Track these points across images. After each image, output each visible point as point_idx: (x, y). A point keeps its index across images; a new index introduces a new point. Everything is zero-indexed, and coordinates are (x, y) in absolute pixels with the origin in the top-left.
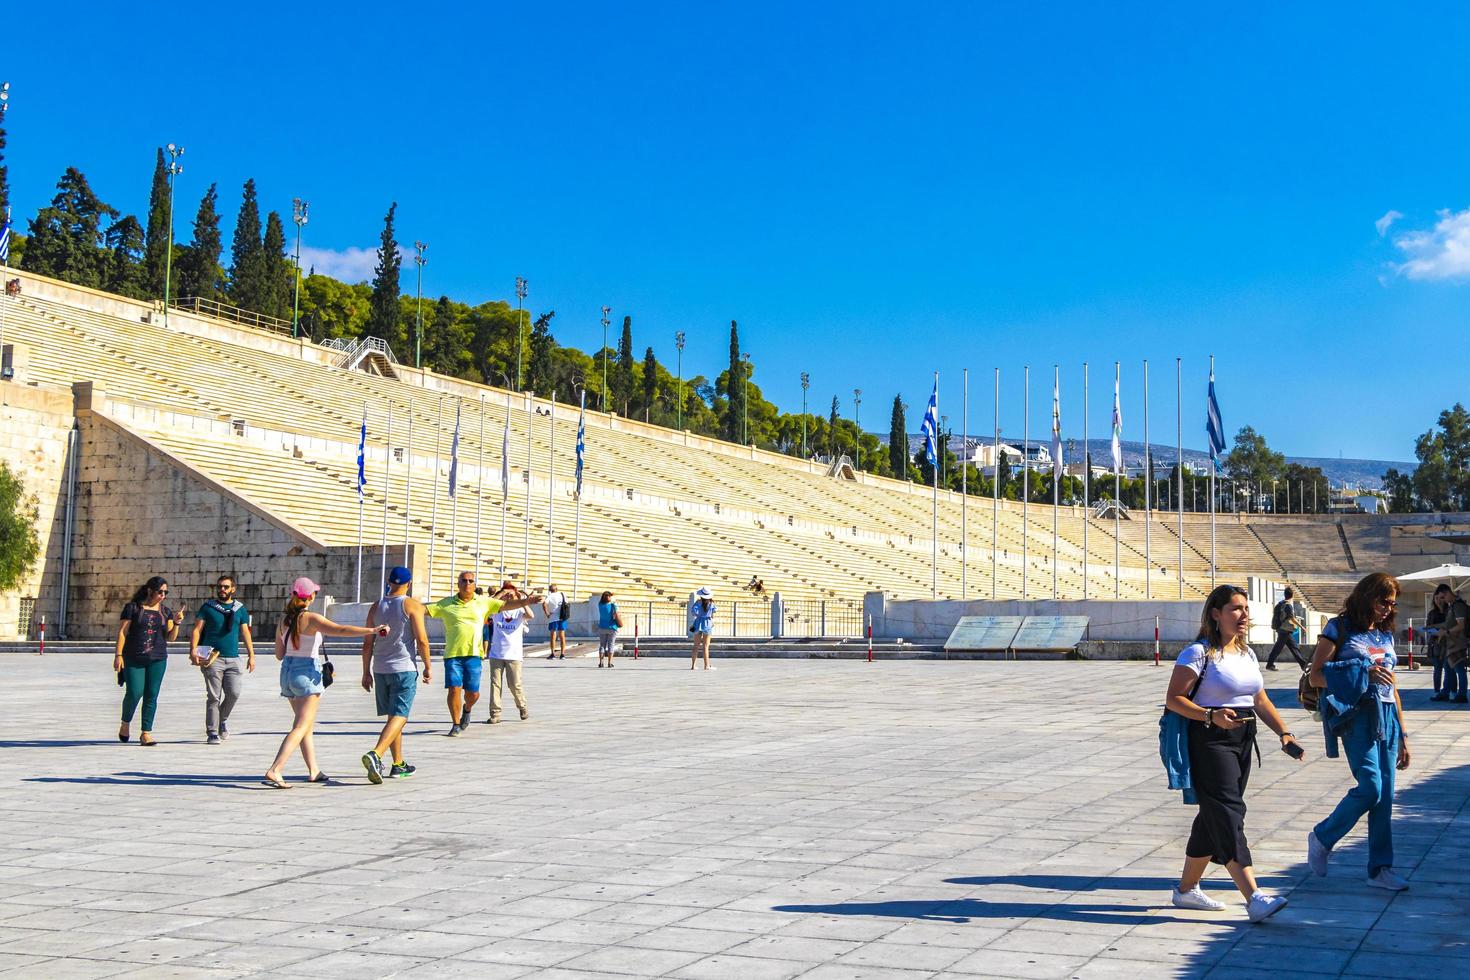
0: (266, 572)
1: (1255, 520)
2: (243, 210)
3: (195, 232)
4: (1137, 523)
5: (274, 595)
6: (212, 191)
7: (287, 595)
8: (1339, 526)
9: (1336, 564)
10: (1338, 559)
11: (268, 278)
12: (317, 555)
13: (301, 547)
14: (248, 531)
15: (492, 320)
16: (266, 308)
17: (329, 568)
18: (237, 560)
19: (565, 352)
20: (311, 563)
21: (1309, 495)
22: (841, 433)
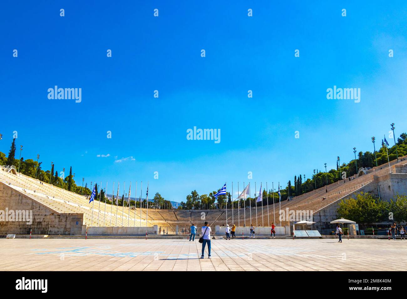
0: (44, 219)
1: (159, 210)
4: (137, 210)
5: (46, 224)
7: (49, 224)
8: (174, 212)
9: (175, 219)
10: (175, 218)
12: (58, 215)
13: (53, 213)
14: (39, 209)
17: (61, 218)
18: (35, 216)
19: (42, 171)
20: (56, 217)
21: (168, 206)
22: (87, 190)
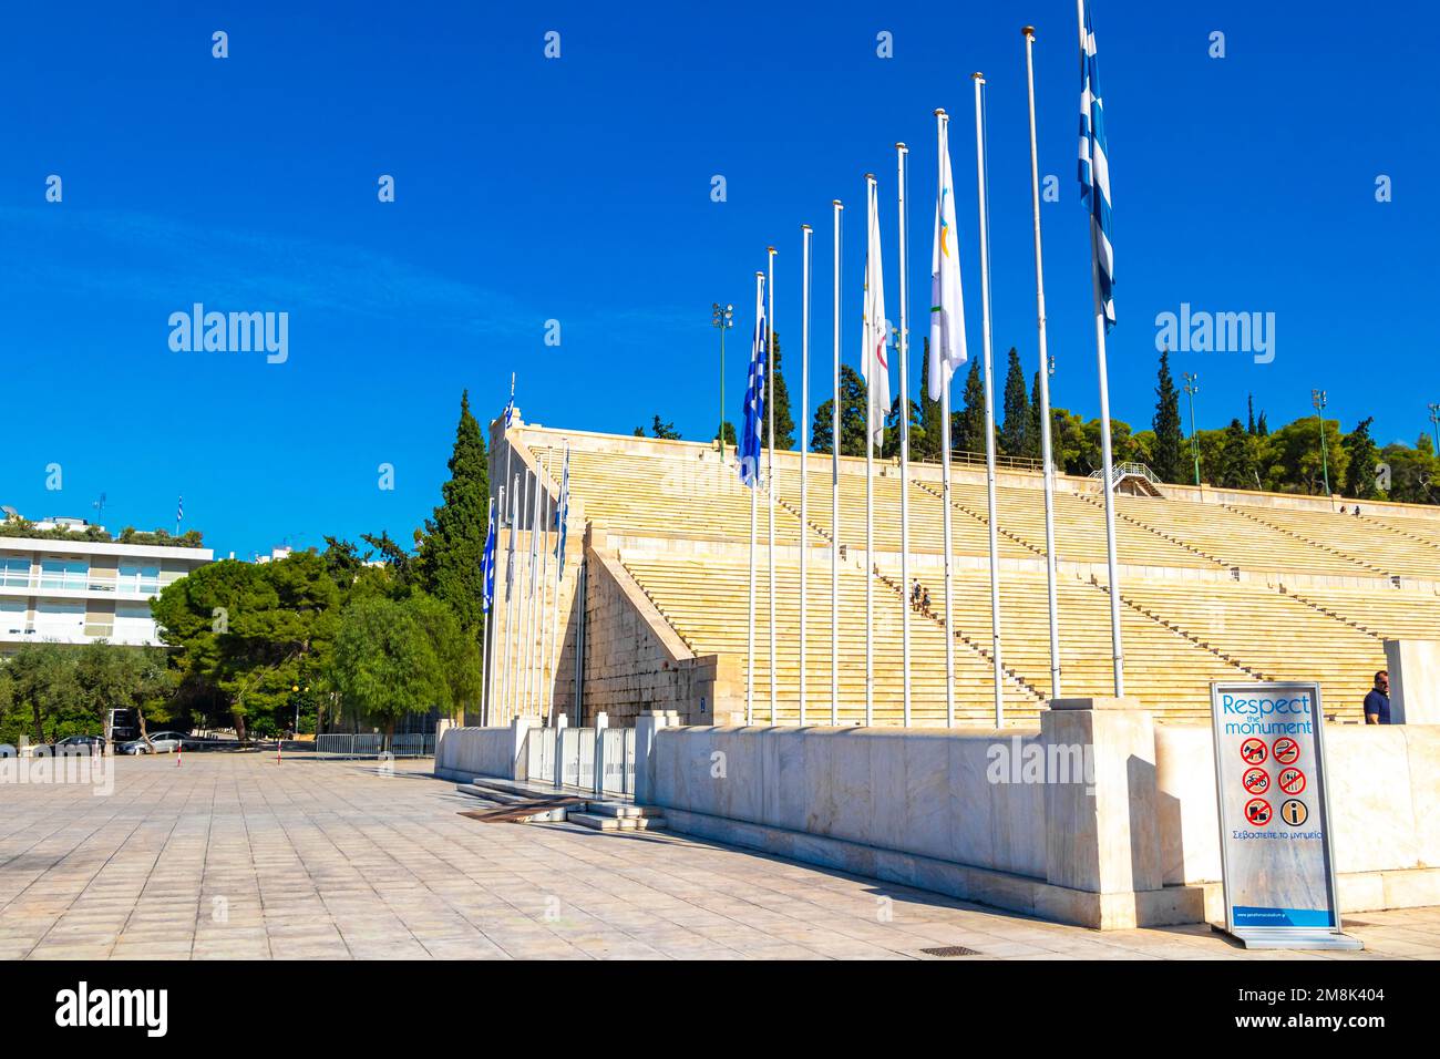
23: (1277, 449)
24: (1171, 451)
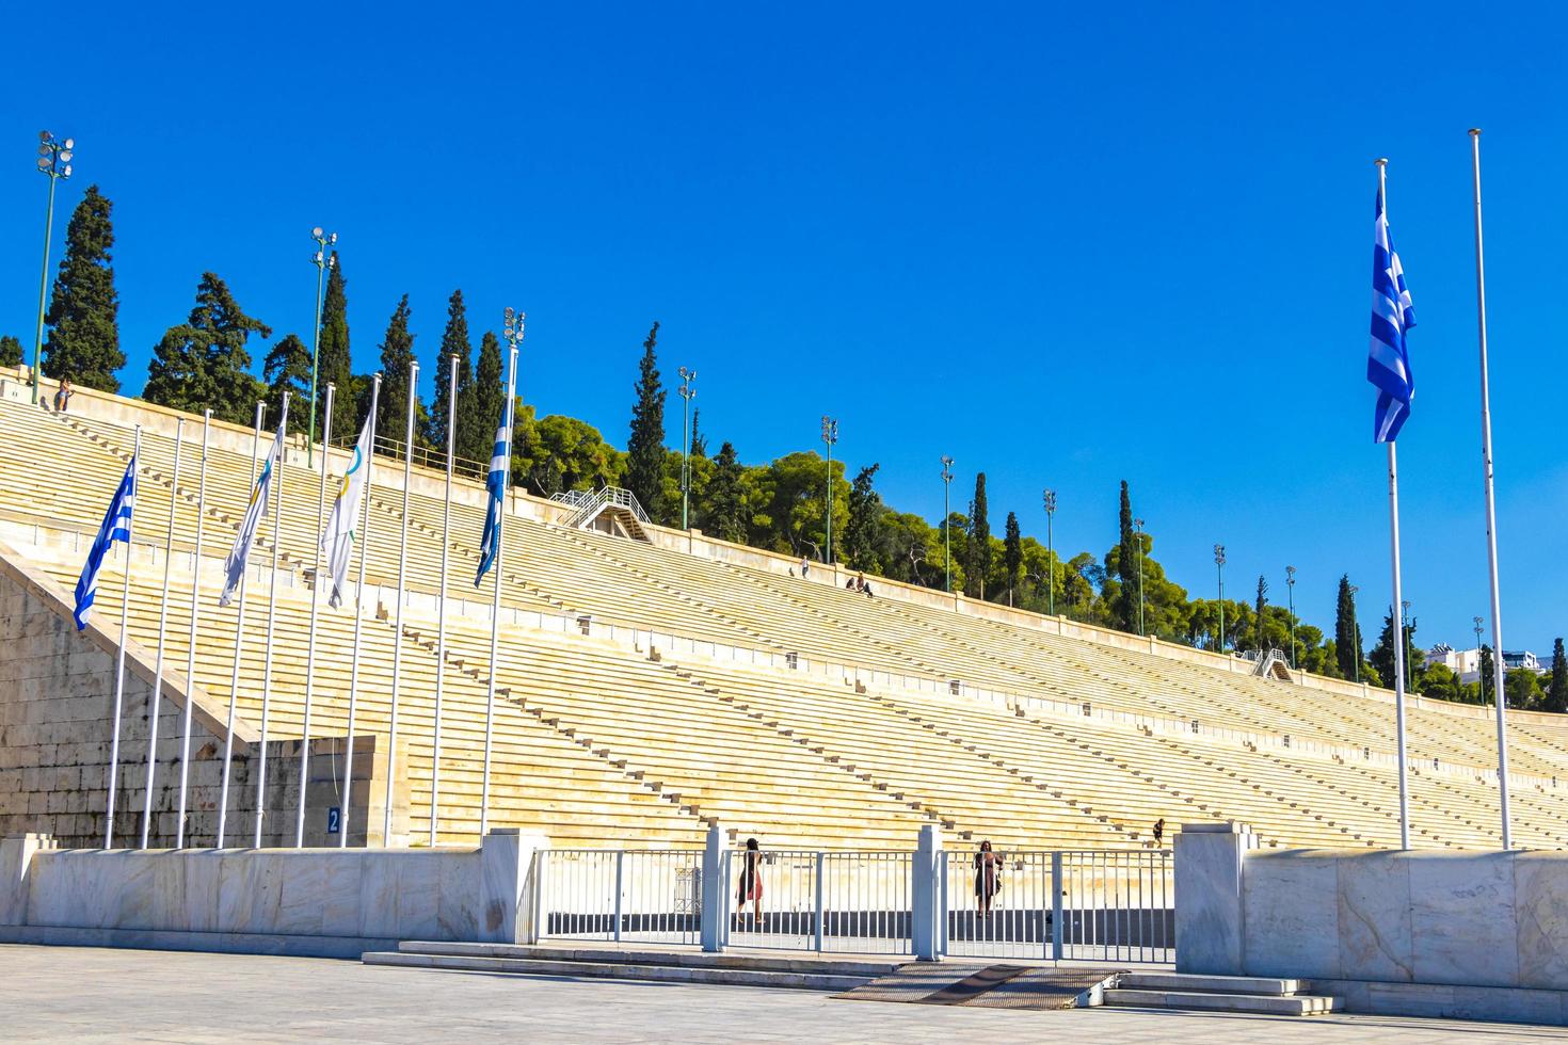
2: (449, 330)
3: (383, 359)
6: (404, 304)
7: (192, 829)
11: (479, 414)
12: (235, 758)
13: (215, 743)
14: (145, 718)
15: (797, 475)
16: (478, 453)
18: (129, 769)
19: (900, 519)
22: (1272, 623)
23: (764, 492)
24: (650, 477)
